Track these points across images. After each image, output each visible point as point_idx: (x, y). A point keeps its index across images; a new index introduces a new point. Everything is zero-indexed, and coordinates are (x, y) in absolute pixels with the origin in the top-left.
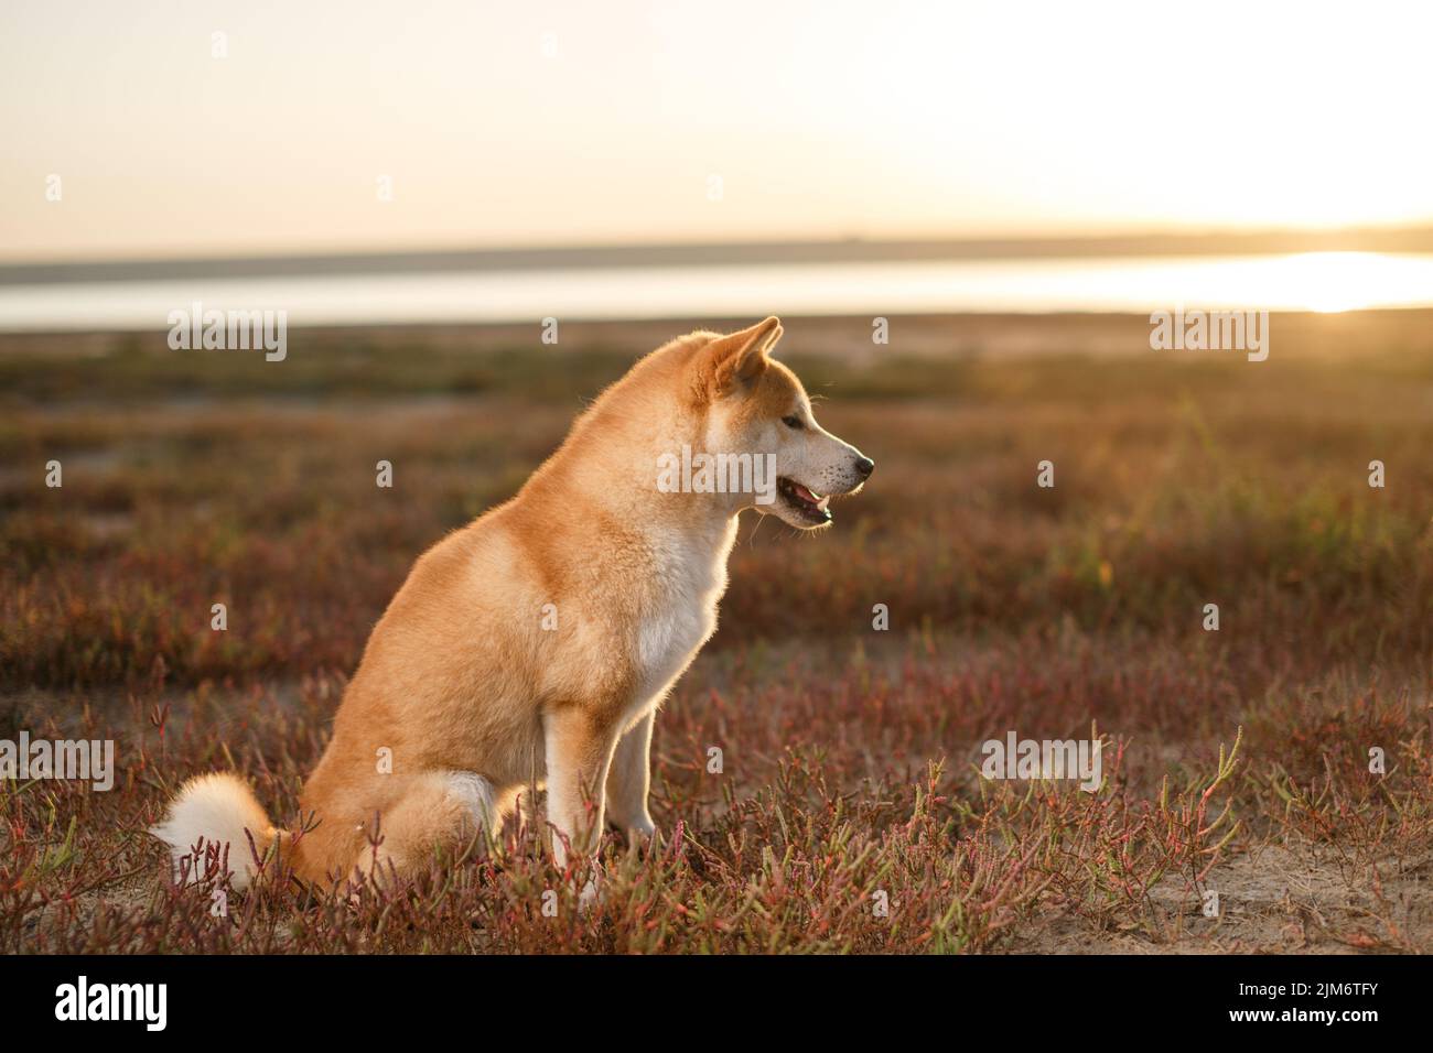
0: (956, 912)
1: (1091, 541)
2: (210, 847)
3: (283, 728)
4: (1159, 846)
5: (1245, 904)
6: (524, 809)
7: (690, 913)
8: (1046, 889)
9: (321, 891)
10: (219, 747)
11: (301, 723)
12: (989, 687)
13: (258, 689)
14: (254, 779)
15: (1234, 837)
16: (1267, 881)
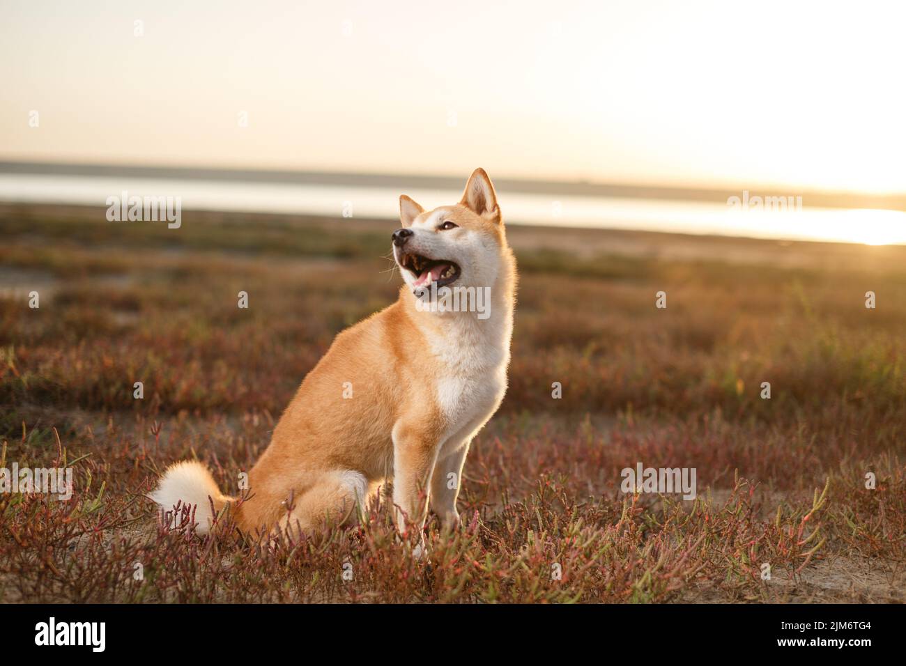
0: (647, 579)
1: (733, 366)
2: (184, 507)
3: (230, 442)
4: (773, 550)
5: (824, 590)
6: (382, 495)
7: (482, 567)
8: (700, 571)
9: (252, 539)
10: (190, 451)
11: (241, 439)
12: (667, 449)
13: (216, 417)
14: (212, 470)
15: (818, 550)
16: (839, 578)
